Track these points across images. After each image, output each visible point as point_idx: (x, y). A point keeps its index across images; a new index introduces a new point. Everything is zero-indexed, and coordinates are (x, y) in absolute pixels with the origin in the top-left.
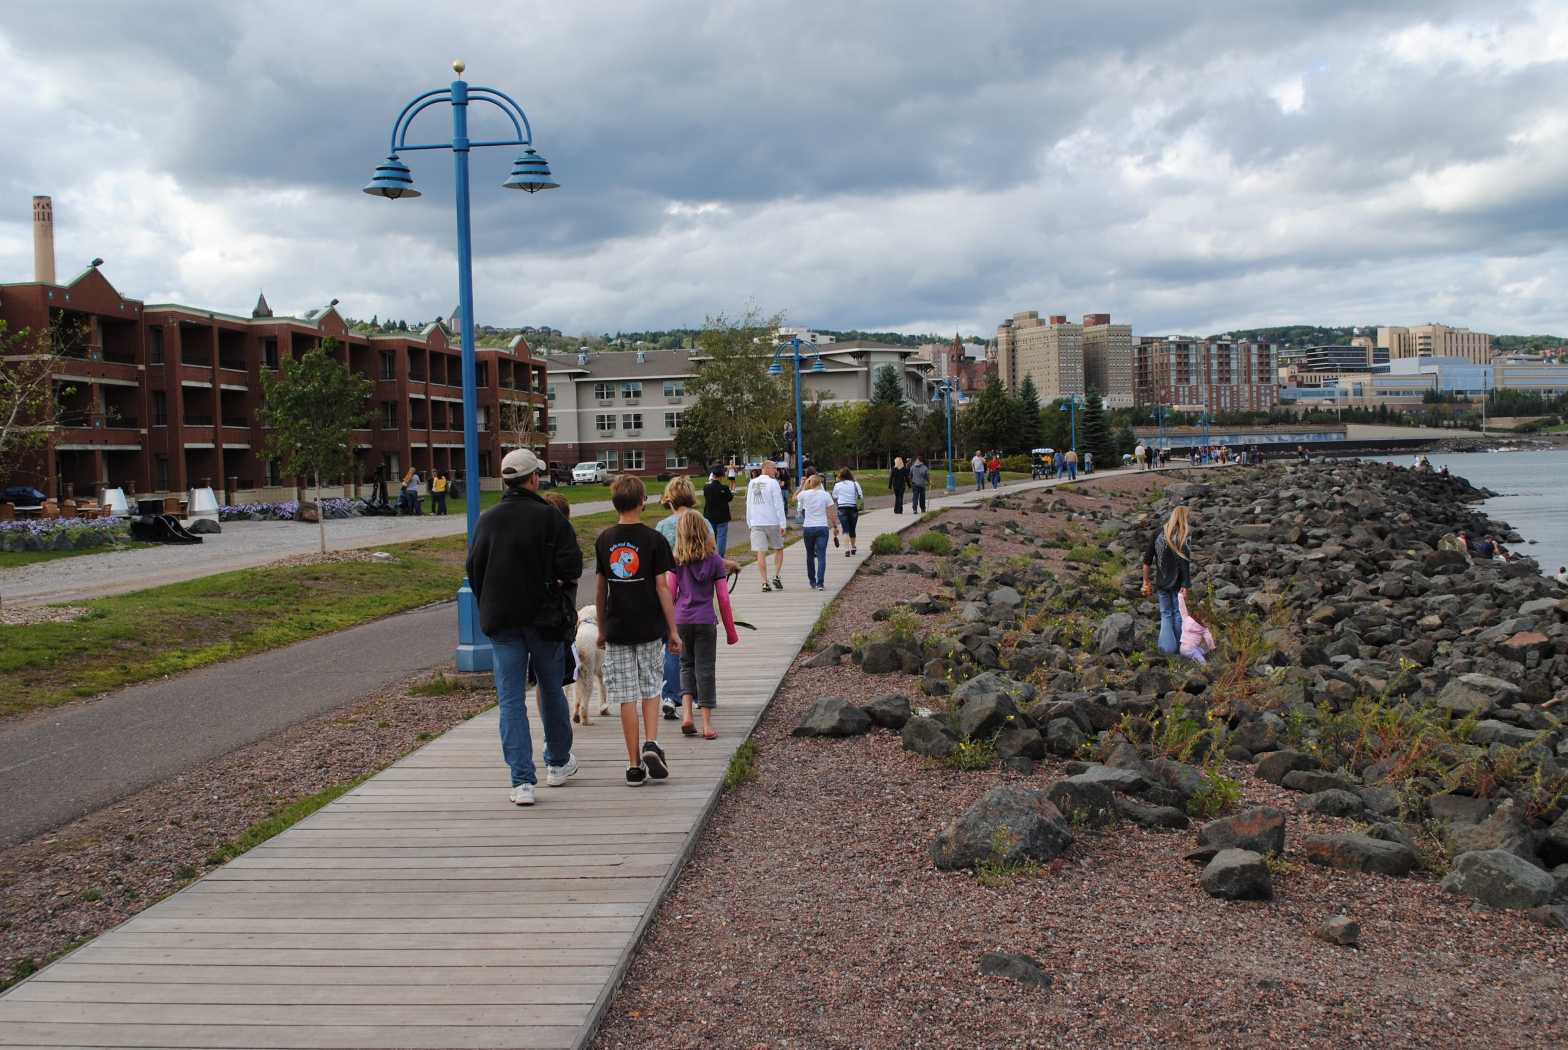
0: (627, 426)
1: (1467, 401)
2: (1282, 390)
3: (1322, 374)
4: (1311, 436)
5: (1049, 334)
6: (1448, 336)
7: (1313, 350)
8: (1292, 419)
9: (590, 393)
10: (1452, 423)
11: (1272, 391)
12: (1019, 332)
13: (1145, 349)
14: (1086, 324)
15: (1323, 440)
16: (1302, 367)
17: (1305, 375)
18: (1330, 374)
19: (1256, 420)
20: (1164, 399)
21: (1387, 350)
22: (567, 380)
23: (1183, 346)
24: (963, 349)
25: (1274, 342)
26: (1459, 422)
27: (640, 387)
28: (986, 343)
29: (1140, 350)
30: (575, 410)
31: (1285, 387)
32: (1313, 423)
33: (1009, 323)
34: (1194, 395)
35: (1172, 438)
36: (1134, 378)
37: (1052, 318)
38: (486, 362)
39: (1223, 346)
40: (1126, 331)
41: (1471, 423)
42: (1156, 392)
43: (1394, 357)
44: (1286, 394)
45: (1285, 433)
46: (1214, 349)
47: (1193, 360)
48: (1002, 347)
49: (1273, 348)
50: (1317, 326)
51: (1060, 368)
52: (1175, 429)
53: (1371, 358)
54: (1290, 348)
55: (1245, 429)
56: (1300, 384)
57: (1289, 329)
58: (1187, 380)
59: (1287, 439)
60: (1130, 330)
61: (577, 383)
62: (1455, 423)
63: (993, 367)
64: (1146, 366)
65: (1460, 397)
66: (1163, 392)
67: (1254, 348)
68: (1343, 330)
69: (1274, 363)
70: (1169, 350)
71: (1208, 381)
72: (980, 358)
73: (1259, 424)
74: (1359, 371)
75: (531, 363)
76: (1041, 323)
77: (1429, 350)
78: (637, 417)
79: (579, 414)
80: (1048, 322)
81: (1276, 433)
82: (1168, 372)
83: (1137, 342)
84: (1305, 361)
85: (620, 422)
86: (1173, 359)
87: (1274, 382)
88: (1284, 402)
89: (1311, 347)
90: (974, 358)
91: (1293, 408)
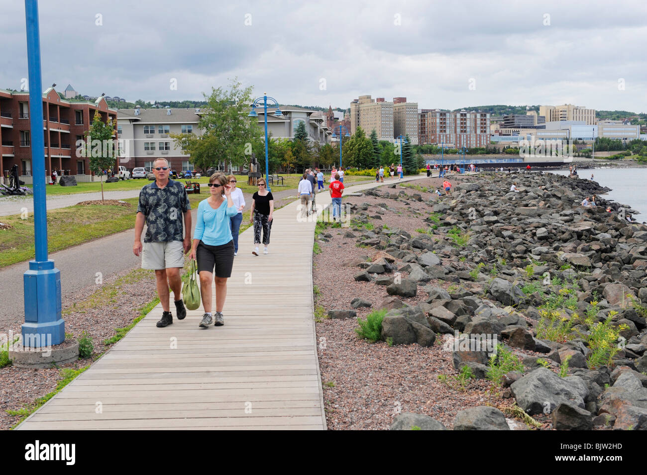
0: (161, 148)
1: (584, 143)
2: (491, 137)
3: (511, 129)
4: (506, 160)
5: (377, 107)
6: (575, 110)
7: (507, 117)
8: (497, 152)
9: (141, 131)
10: (577, 154)
11: (487, 137)
12: (361, 106)
13: (424, 115)
14: (395, 102)
15: (512, 162)
16: (501, 125)
17: (503, 129)
18: (516, 129)
19: (479, 152)
20: (433, 141)
21: (544, 117)
22: (128, 123)
23: (443, 114)
24: (333, 114)
25: (487, 112)
26: (581, 154)
27: (168, 128)
28: (344, 111)
29: (422, 116)
30: (133, 139)
31: (493, 136)
32: (507, 153)
33: (356, 101)
34: (448, 140)
35: (437, 160)
36: (418, 130)
37: (377, 99)
38: (82, 111)
39: (463, 114)
40: (415, 106)
41: (587, 155)
42: (429, 137)
43: (547, 121)
44: (493, 139)
45: (493, 158)
46: (458, 116)
47: (448, 122)
48: (353, 113)
49: (488, 116)
50: (508, 105)
51: (382, 124)
52: (438, 156)
53: (536, 121)
54: (494, 116)
55: (473, 156)
56: (500, 134)
57: (494, 106)
58: (445, 131)
59: (495, 161)
60: (417, 106)
61: (134, 124)
62: (579, 154)
63: (347, 123)
64: (424, 124)
65: (580, 141)
66: (433, 137)
67: (479, 116)
68: (521, 107)
69: (488, 122)
70: (436, 116)
71: (456, 132)
72: (341, 119)
73: (481, 154)
74: (530, 127)
75: (108, 112)
76: (373, 101)
77: (565, 117)
78: (166, 144)
79: (135, 141)
80: (376, 101)
81: (489, 158)
82: (436, 127)
83: (420, 112)
84: (503, 123)
85: (157, 146)
86: (438, 121)
87: (488, 132)
88: (492, 143)
89: (505, 115)
90: (338, 119)
91: (497, 147)
